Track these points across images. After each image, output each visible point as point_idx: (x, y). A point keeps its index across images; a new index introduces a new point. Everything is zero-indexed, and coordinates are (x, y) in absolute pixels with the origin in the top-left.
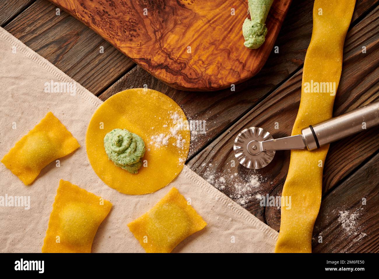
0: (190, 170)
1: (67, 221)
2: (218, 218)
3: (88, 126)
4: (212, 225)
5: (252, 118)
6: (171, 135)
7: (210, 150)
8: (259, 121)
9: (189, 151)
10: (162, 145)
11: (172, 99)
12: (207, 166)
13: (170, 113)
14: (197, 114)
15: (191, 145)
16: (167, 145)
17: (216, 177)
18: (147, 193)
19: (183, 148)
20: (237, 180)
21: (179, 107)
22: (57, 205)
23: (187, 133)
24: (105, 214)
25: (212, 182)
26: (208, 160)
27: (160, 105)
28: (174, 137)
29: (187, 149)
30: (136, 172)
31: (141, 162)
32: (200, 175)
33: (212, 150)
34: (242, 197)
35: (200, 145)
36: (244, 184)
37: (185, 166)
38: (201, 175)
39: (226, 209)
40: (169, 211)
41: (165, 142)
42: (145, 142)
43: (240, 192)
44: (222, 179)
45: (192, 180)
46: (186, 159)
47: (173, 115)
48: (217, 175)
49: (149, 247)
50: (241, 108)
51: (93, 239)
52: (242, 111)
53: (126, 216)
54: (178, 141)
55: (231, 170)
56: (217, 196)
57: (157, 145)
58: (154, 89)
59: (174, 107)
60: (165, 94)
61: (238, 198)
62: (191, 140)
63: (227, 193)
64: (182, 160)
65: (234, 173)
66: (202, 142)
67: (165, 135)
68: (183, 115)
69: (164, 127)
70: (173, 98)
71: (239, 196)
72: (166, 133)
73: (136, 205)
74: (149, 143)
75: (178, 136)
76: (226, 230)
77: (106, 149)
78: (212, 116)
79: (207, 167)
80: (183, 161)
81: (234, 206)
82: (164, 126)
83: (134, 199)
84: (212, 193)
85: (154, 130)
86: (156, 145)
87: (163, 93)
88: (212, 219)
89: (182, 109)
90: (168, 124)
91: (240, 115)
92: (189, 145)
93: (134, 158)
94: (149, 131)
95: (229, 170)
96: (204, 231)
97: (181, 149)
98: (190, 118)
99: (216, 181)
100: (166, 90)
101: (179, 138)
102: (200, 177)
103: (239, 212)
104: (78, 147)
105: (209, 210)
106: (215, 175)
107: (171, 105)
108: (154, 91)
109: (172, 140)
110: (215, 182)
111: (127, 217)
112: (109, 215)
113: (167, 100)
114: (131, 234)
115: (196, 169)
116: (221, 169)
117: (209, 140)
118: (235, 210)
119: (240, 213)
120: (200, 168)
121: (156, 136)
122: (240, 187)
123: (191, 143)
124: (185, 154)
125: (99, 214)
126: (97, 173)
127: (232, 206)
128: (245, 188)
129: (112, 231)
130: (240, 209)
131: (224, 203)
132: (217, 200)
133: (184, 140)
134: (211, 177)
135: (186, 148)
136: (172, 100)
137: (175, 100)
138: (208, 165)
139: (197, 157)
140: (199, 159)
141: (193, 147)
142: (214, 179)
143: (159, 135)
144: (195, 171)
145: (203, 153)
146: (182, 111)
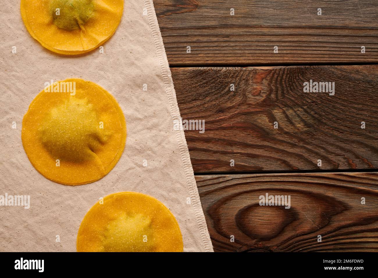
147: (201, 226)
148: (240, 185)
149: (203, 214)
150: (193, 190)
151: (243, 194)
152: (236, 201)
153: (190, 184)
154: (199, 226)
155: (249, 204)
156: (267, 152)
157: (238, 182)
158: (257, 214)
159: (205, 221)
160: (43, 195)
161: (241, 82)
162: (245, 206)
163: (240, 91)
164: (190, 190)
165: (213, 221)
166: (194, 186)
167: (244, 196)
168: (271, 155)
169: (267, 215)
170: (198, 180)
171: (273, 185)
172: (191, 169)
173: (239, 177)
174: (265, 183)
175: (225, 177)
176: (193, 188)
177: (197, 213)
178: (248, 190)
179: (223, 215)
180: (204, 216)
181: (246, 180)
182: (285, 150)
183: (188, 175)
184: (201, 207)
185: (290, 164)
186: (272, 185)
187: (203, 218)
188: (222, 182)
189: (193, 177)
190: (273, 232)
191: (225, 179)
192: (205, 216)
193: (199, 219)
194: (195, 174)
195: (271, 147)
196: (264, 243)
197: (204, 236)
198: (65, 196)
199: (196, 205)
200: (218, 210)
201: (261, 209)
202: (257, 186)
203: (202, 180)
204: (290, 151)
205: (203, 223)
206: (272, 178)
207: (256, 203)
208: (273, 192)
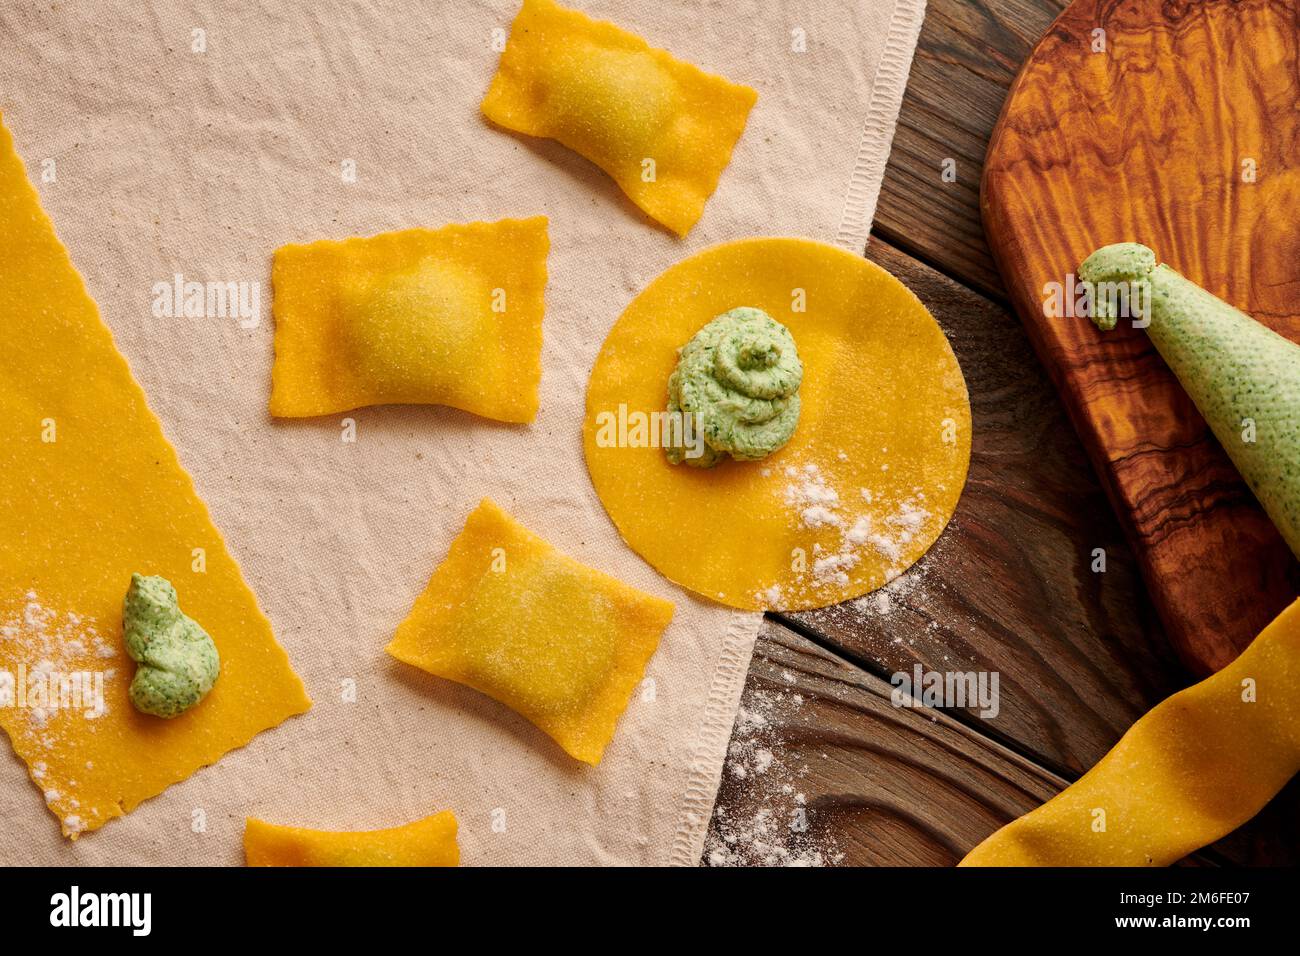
0: (754, 638)
1: (419, 288)
2: (630, 795)
3: (763, 237)
4: (597, 787)
5: (1012, 778)
6: (845, 525)
7: (845, 679)
9: (814, 611)
10: (799, 508)
11: (966, 483)
12: (787, 690)
13: (915, 496)
14: (950, 587)
15: (838, 607)
16: (806, 527)
17: (763, 734)
18: (617, 524)
19: (816, 584)
20: (783, 809)
21: (949, 515)
22: (457, 235)
23: (873, 578)
24: (489, 410)
25: (743, 729)
26: (809, 684)
27: (927, 451)
28: (841, 541)
29: (817, 600)
30: (672, 457)
31: (714, 460)
32: (749, 679)
33: (851, 685)
34: (732, 848)
35: (849, 637)
36: (779, 841)
37: (758, 616)
38: (750, 684)
39: (671, 810)
40: (588, 619)
41: (813, 514)
42: (788, 450)
43: (746, 836)
44: (765, 759)
46: (783, 609)
47: (914, 508)
48: (773, 734)
49: (438, 601)
50: (1029, 725)
51: (392, 401)
52: (1022, 734)
53: (510, 484)
54: (833, 560)
55: (807, 776)
56: (705, 763)
57: (791, 494)
58: (973, 410)
59: (942, 498)
60: (972, 453)
61: (726, 838)
62: (855, 599)
63: (727, 794)
64: (775, 596)
65: (803, 791)
66: (864, 642)
67: (836, 506)
68: (924, 543)
69: (860, 493)
70: (970, 484)
71: (732, 839)
72: (845, 508)
73: (564, 502)
74: (788, 463)
75: (852, 552)
76: (600, 839)
77: (709, 327)
78: (961, 641)
79: (784, 693)
80: (774, 601)
81: (691, 833)
82: (866, 492)
83: (578, 488)
84: (706, 741)
85: (839, 462)
86: (791, 490)
87: (973, 445)
88: (619, 777)
89: (946, 529)
90: (876, 504)
91: (1004, 732)
92: (836, 601)
93: (721, 430)
94: (828, 446)
95: (805, 769)
96: (568, 766)
97: (810, 580)
98: (925, 568)
99: (753, 741)
100: (984, 452)
101: (847, 558)
102: (742, 682)
104: (677, 230)
105: (647, 755)
106: (770, 728)
107: (944, 489)
108: (967, 411)
109: (830, 536)
110: (745, 739)
111: (508, 486)
112: (493, 424)
113: (956, 468)
114: (458, 522)
115: (762, 657)
116: (796, 741)
117: (878, 660)
118: (681, 842)
120: (772, 670)
121: (821, 479)
122: (764, 829)
123: (844, 604)
124: (801, 599)
125: (485, 388)
126: (616, 328)
127: (691, 827)
128: (768, 847)
129: (441, 457)
130: (690, 860)
132: (691, 767)
133: (844, 577)
134: (758, 720)
135: (819, 595)
136: (961, 484)
137: (967, 492)
138: (795, 690)
139: (806, 644)
140: (803, 653)
141: (834, 615)
142: (754, 733)
143: (827, 485)
144: (757, 656)
145: (825, 659)
146: (940, 533)
155: (867, 794)
156: (1014, 663)
157: (870, 707)
158: (870, 840)
167: (864, 760)
168: (1022, 681)
171: (975, 778)
174: (954, 759)
182: (1076, 689)
185: (1067, 741)
186: (970, 774)
195: (1036, 653)
197: (685, 844)
201: (894, 832)
202: (925, 751)
204: (1088, 702)
206: (985, 753)
207: (890, 803)
208: (963, 801)
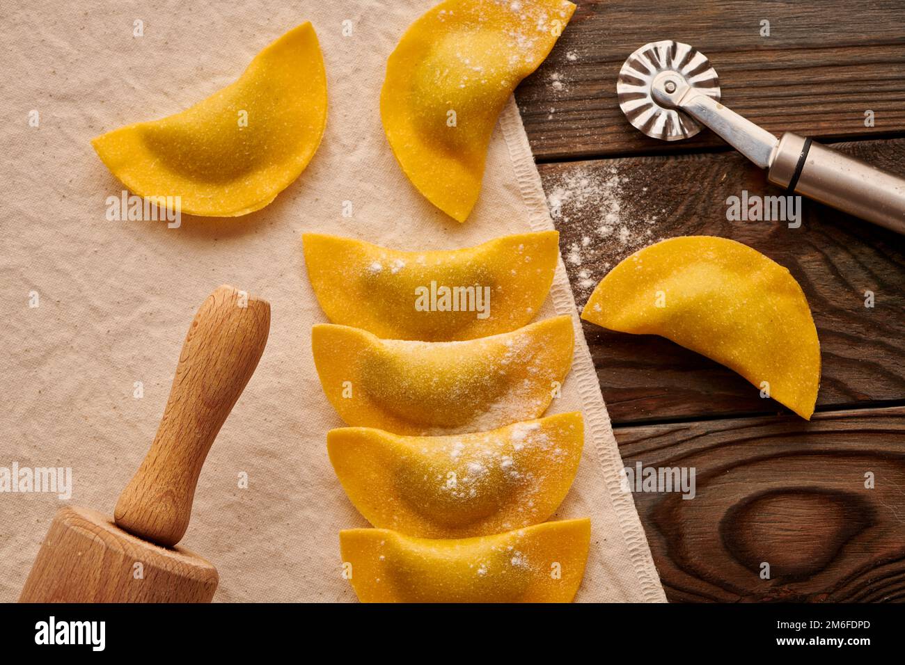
8: (839, 446)
45: (600, 456)
103: (646, 589)
119: (646, 592)
131: (630, 549)
147: (637, 553)
148: (728, 447)
149: (639, 524)
150: (611, 465)
151: (736, 469)
152: (719, 486)
153: (604, 452)
154: (632, 555)
159: (645, 541)
160: (242, 498)
161: (716, 192)
162: (743, 497)
163: (715, 212)
164: (604, 466)
165: (664, 539)
166: (614, 456)
169: (797, 518)
170: (622, 440)
172: (604, 414)
173: (723, 427)
175: (688, 429)
176: (611, 460)
177: (625, 521)
178: (749, 457)
179: (689, 523)
180: (642, 528)
181: (742, 433)
183: (596, 429)
184: (634, 506)
187: (639, 534)
188: (683, 441)
189: (609, 432)
190: (817, 560)
191: (690, 434)
192: (645, 528)
193: (630, 536)
194: (615, 425)
196: (794, 586)
198: (294, 497)
199: (621, 502)
200: (677, 511)
203: (633, 440)
205: (642, 546)
